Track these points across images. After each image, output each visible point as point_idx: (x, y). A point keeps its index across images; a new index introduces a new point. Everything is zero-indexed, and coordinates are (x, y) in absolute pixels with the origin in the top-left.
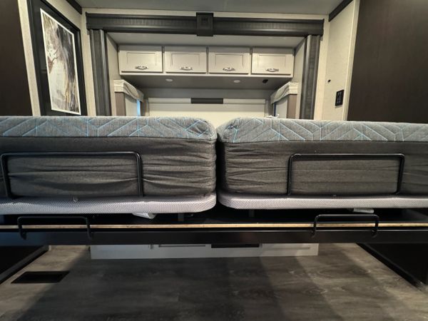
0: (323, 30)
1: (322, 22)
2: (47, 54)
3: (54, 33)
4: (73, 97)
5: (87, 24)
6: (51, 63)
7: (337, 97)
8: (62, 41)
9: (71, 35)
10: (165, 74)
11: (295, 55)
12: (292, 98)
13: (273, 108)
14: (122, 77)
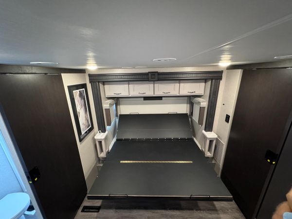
1: (221, 72)
2: (77, 110)
5: (90, 80)
8: (81, 97)
9: (83, 90)
11: (205, 83)
12: (202, 109)
13: (192, 105)
14: (107, 98)
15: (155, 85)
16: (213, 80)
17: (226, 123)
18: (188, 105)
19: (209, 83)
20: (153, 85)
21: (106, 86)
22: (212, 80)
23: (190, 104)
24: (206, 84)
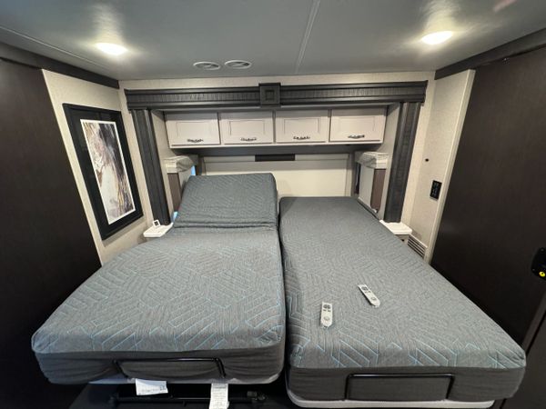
0: (424, 95)
1: (424, 85)
2: (95, 168)
3: (98, 137)
4: (126, 196)
5: (128, 103)
6: (100, 174)
7: (433, 187)
8: (106, 140)
9: (112, 126)
10: (223, 146)
11: (387, 114)
12: (378, 174)
13: (356, 169)
14: (173, 150)
15: (277, 120)
16: (405, 105)
17: (432, 201)
18: (350, 172)
19: (395, 114)
20: (271, 120)
21: (169, 123)
22: (402, 103)
23: (353, 169)
24: (390, 117)
